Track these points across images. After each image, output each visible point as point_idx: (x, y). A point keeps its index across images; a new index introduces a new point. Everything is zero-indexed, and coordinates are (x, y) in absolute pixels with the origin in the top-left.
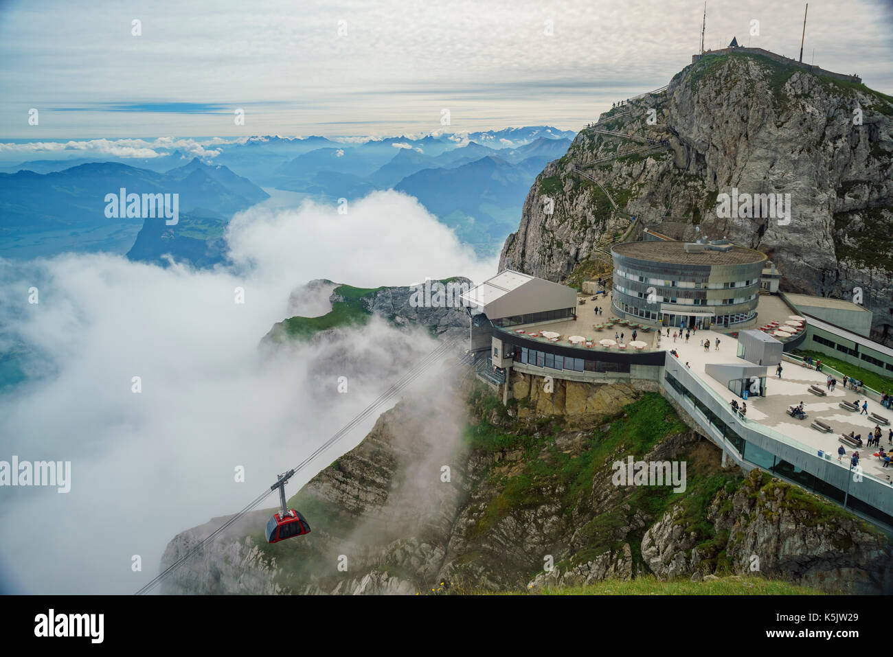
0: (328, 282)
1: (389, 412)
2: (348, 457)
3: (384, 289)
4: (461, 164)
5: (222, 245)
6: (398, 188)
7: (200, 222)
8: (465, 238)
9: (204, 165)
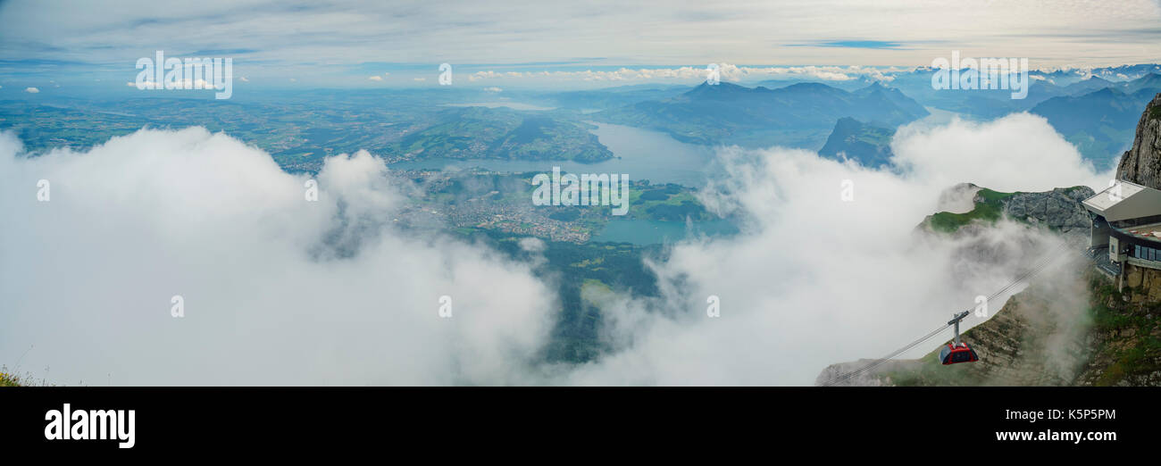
0: (971, 185)
1: (1019, 295)
2: (979, 327)
3: (1019, 193)
4: (1085, 93)
5: (888, 151)
6: (1031, 112)
7: (875, 131)
8: (1086, 154)
9: (882, 88)
